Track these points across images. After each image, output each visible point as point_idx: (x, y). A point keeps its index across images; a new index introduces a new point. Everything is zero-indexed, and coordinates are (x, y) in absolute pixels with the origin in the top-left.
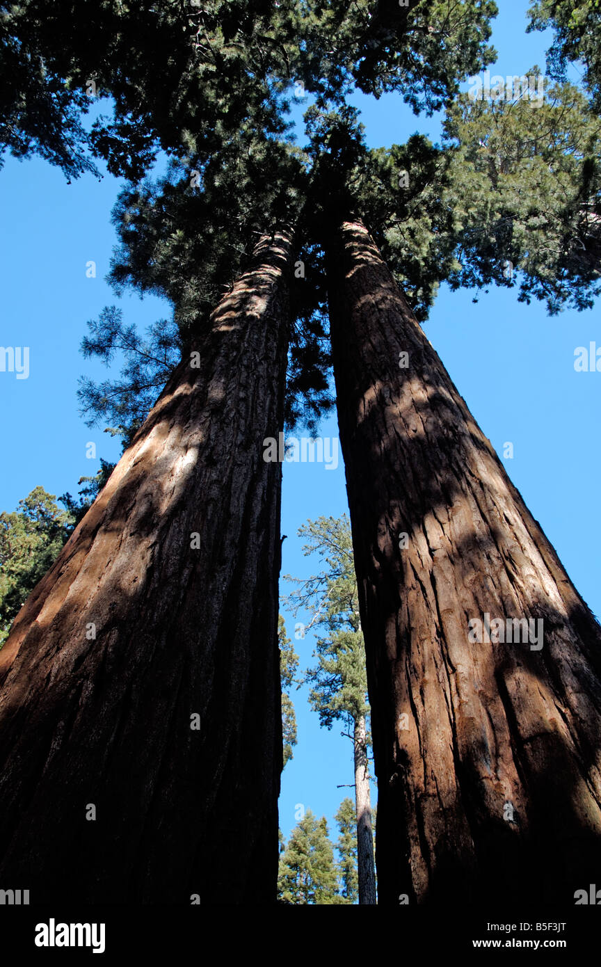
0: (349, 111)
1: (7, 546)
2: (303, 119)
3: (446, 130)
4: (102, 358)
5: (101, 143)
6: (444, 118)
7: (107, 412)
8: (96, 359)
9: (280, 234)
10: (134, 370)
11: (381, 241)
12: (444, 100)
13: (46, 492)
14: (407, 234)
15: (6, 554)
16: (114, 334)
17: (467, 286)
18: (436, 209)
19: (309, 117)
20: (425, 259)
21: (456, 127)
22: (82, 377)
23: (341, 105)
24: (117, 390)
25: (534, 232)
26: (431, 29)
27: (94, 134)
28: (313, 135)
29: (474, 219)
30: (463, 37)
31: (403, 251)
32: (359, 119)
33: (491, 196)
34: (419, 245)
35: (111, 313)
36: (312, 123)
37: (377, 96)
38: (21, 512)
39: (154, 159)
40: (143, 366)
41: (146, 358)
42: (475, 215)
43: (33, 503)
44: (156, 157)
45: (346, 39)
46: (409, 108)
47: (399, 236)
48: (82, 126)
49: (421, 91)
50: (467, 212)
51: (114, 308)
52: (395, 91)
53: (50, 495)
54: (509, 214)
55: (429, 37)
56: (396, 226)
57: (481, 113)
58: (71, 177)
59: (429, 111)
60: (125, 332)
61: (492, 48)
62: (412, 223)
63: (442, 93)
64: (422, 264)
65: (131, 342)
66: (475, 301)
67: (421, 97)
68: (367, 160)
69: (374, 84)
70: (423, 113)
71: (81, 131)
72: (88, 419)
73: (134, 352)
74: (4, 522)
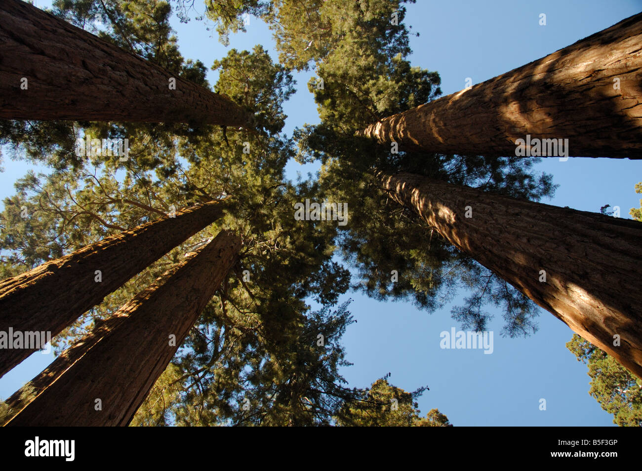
0: (297, 135)
1: (617, 374)
2: (304, 165)
3: (303, 68)
4: (487, 321)
5: (328, 297)
6: (296, 71)
7: (525, 317)
8: (488, 324)
9: (385, 184)
10: (496, 299)
11: (386, 113)
12: (286, 74)
13: (571, 341)
14: (380, 96)
15: (625, 376)
16: (470, 313)
17: (408, 42)
18: (361, 79)
19: (303, 161)
20: (397, 82)
21: (301, 63)
22: (501, 334)
23: (293, 141)
24: (510, 310)
25: (370, 4)
26: (246, 90)
27: (323, 302)
28: (313, 158)
29: (366, 50)
30: (250, 69)
31: (392, 99)
32: (301, 128)
33: (350, 40)
34: (387, 88)
35: (456, 314)
36: (305, 159)
37: (286, 117)
38: (588, 361)
39: (336, 264)
40: (492, 292)
41: (487, 290)
42: (363, 50)
43: (580, 351)
44: (335, 262)
45: (257, 144)
46: (292, 97)
47: (382, 102)
48: (320, 310)
49: (281, 89)
50: (362, 56)
51: (452, 312)
52: (282, 106)
53: (573, 338)
54: (358, 22)
55: (251, 90)
56: (375, 104)
57: (290, 47)
58: (352, 319)
59: (293, 83)
60: (468, 305)
61: (254, 49)
62: (373, 95)
63: (281, 76)
64: (400, 83)
65: (476, 301)
66: (418, 35)
67: (285, 89)
68: (329, 123)
69: (278, 120)
70: (295, 87)
71: (322, 311)
72: (531, 331)
73: (482, 299)
74: (596, 374)
